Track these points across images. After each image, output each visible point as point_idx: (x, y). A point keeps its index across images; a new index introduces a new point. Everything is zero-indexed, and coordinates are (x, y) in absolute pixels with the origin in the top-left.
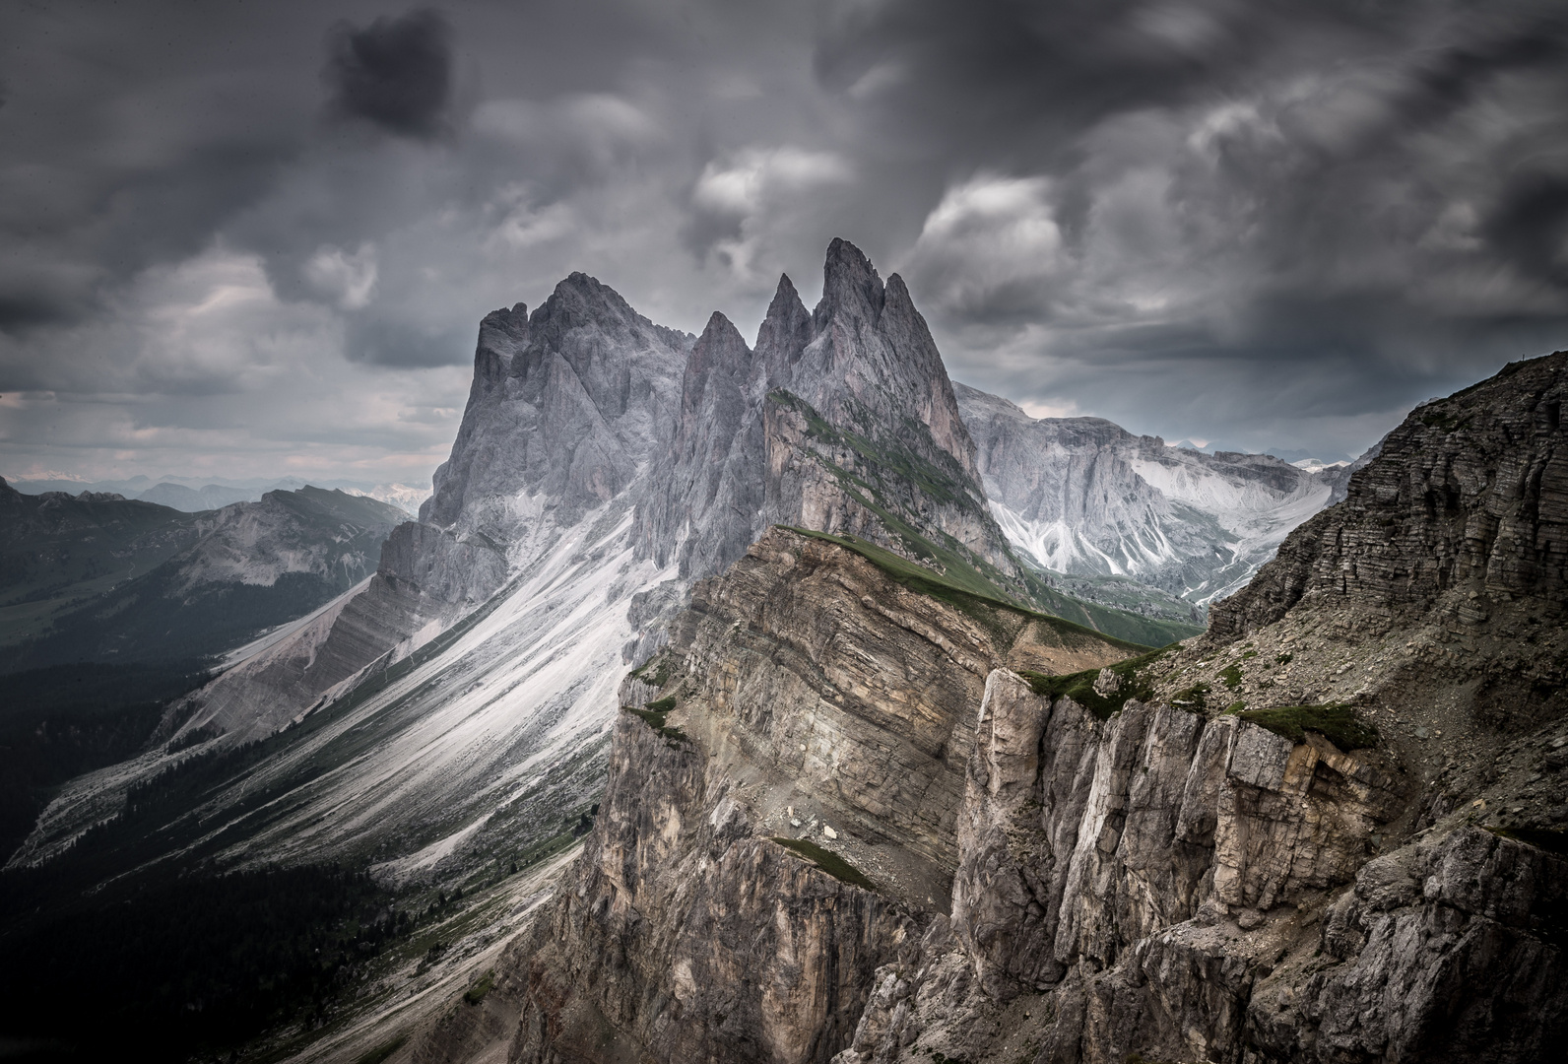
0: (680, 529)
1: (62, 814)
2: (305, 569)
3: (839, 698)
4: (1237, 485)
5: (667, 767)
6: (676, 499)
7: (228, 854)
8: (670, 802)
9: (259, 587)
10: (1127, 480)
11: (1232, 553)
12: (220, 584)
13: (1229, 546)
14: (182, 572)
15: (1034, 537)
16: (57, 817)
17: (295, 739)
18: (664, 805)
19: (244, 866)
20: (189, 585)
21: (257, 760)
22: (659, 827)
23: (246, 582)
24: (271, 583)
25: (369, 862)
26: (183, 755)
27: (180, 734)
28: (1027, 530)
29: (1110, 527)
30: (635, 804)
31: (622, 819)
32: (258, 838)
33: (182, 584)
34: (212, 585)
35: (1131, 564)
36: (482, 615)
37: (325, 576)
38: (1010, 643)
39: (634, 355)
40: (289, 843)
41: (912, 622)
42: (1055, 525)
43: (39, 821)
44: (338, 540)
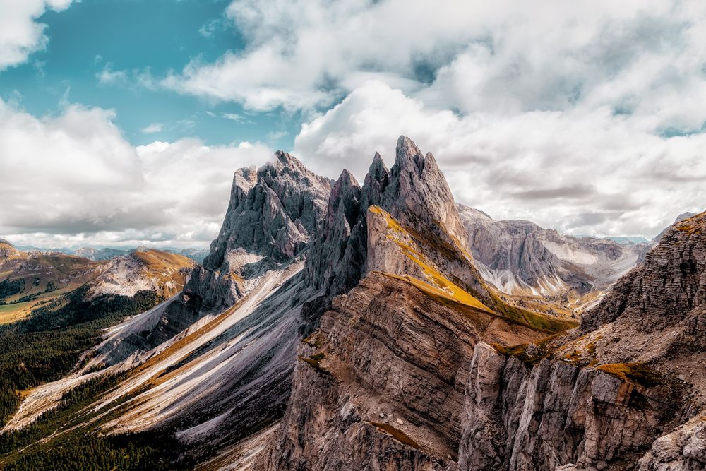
0: (326, 272)
1: (32, 404)
2: (149, 288)
3: (403, 355)
4: (593, 253)
5: (320, 387)
6: (325, 257)
7: (108, 425)
8: (321, 404)
9: (126, 297)
10: (540, 250)
11: (592, 286)
12: (109, 295)
13: (590, 283)
14: (91, 289)
15: (496, 277)
16: (29, 406)
17: (142, 370)
18: (318, 406)
19: (116, 432)
20: (94, 295)
21: (123, 380)
22: (316, 416)
23: (120, 294)
24: (132, 295)
25: (175, 431)
26: (89, 377)
27: (88, 367)
28: (492, 274)
29: (533, 273)
30: (304, 405)
31: (298, 412)
32: (122, 418)
33: (91, 295)
34: (104, 296)
35: (543, 290)
36: (232, 312)
37: (158, 292)
38: (485, 329)
39: (306, 189)
40: (137, 420)
41: (438, 318)
42: (506, 271)
43: (20, 407)
44: (165, 275)
